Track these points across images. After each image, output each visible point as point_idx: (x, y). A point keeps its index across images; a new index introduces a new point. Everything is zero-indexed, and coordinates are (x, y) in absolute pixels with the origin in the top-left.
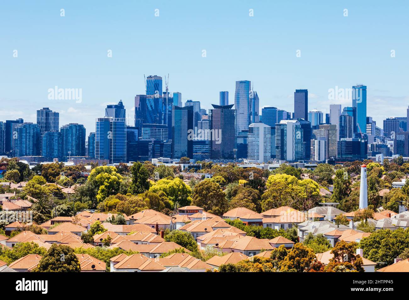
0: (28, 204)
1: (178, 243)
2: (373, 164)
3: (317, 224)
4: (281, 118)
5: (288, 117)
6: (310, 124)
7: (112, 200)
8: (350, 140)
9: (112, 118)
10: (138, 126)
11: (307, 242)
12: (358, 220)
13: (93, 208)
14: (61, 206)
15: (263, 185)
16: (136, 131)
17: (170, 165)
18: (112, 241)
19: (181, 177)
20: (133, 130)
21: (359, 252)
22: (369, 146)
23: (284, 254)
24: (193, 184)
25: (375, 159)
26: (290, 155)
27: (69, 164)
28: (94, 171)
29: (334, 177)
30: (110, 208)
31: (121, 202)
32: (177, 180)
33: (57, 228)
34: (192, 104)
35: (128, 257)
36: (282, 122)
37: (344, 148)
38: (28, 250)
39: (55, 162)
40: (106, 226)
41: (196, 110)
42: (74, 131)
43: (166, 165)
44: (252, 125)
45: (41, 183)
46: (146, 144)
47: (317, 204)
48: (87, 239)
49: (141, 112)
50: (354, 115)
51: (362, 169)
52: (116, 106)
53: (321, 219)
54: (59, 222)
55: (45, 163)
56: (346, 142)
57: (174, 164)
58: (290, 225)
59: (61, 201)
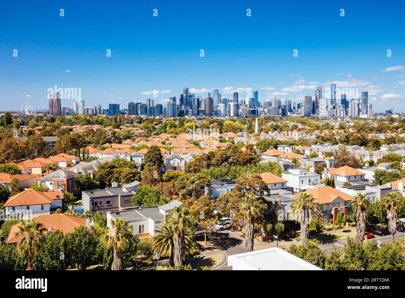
0: (143, 131)
1: (194, 144)
2: (260, 117)
3: (241, 138)
4: (229, 102)
5: (231, 101)
6: (238, 104)
7: (172, 130)
8: (252, 109)
9: (172, 102)
10: (181, 105)
11: (238, 144)
12: (255, 136)
13: (165, 132)
14: (155, 132)
15: (223, 125)
16: (180, 107)
17: (191, 118)
18: (172, 144)
19: (195, 122)
20: (178, 106)
21: (255, 147)
22: (259, 111)
23: (230, 148)
24: (199, 124)
25: (261, 116)
26: (232, 115)
27: (157, 117)
28: (165, 120)
29: (247, 122)
30: (171, 133)
31: (175, 130)
32: (194, 123)
33: (154, 139)
34: (199, 97)
35: (177, 149)
36: (229, 103)
37: (250, 112)
38: (144, 147)
39: (152, 117)
40: (170, 139)
41: (200, 99)
42: (159, 106)
43: (190, 118)
44: (219, 104)
45: (148, 124)
46: (183, 111)
47: (241, 131)
48: (164, 143)
49: (182, 100)
50: (254, 101)
51: (257, 119)
52: (173, 98)
53: (242, 136)
54: (154, 137)
55: (149, 117)
56: (251, 110)
57: (193, 118)
58: (232, 138)
59: (155, 130)
